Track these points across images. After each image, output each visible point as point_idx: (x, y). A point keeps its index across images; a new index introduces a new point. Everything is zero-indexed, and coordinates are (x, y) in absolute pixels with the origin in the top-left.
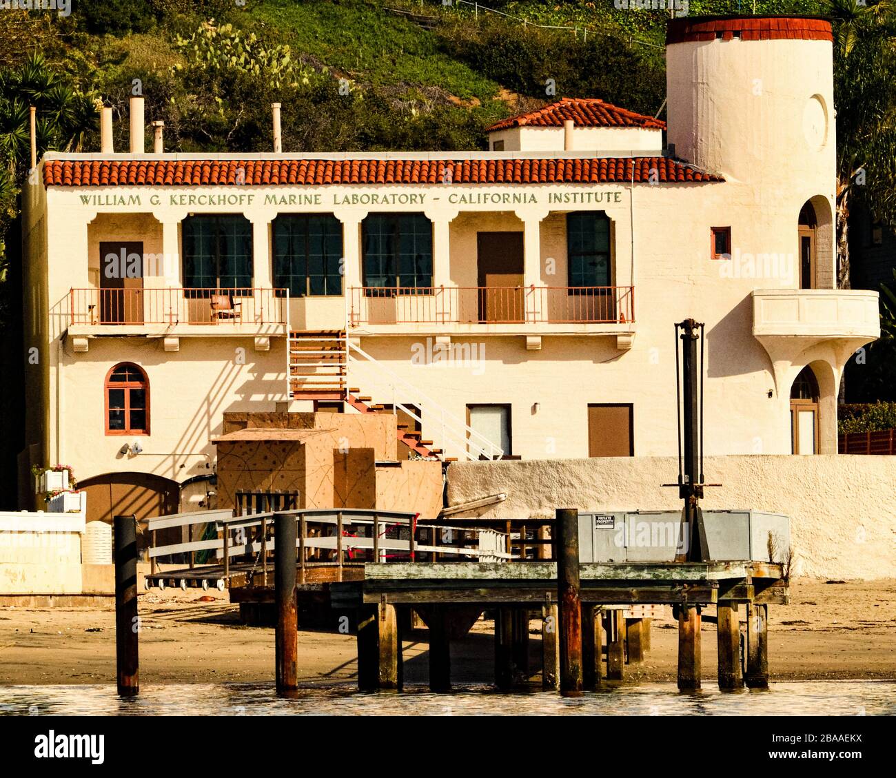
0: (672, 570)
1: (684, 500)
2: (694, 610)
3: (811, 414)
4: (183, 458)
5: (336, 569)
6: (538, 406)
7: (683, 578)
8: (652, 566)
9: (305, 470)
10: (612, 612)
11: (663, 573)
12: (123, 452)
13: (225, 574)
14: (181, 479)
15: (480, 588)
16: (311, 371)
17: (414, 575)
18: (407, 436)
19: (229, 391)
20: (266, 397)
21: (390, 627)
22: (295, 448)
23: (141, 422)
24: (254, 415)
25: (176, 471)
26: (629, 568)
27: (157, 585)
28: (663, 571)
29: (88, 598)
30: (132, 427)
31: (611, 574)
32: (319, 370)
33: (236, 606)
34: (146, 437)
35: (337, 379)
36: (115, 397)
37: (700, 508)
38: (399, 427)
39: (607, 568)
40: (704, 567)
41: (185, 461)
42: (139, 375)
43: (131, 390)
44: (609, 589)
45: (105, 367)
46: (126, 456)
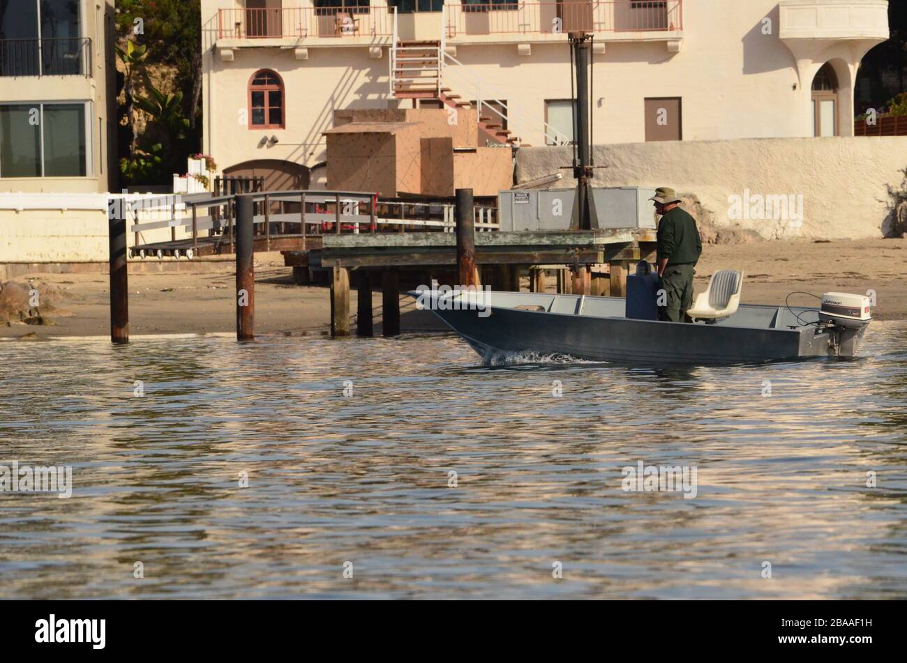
0: (566, 237)
1: (577, 179)
2: (584, 269)
3: (831, 103)
4: (312, 147)
5: (300, 239)
6: (603, 101)
7: (575, 243)
8: (550, 234)
9: (395, 156)
10: (561, 271)
11: (559, 239)
12: (262, 143)
13: (194, 245)
14: (310, 164)
15: (414, 253)
16: (416, 74)
17: (361, 243)
18: (489, 127)
19: (350, 91)
20: (380, 97)
21: (343, 286)
22: (387, 138)
23: (278, 118)
24: (358, 112)
25: (307, 158)
26: (532, 236)
27: (138, 254)
28: (559, 237)
29: (195, 263)
30: (271, 122)
31: (517, 241)
32: (423, 74)
33: (291, 268)
34: (281, 131)
35: (434, 80)
36: (256, 99)
37: (590, 186)
38: (481, 120)
39: (514, 236)
40: (592, 234)
41: (314, 150)
42: (276, 79)
43: (270, 92)
44: (517, 253)
45: (249, 73)
46: (265, 146)
